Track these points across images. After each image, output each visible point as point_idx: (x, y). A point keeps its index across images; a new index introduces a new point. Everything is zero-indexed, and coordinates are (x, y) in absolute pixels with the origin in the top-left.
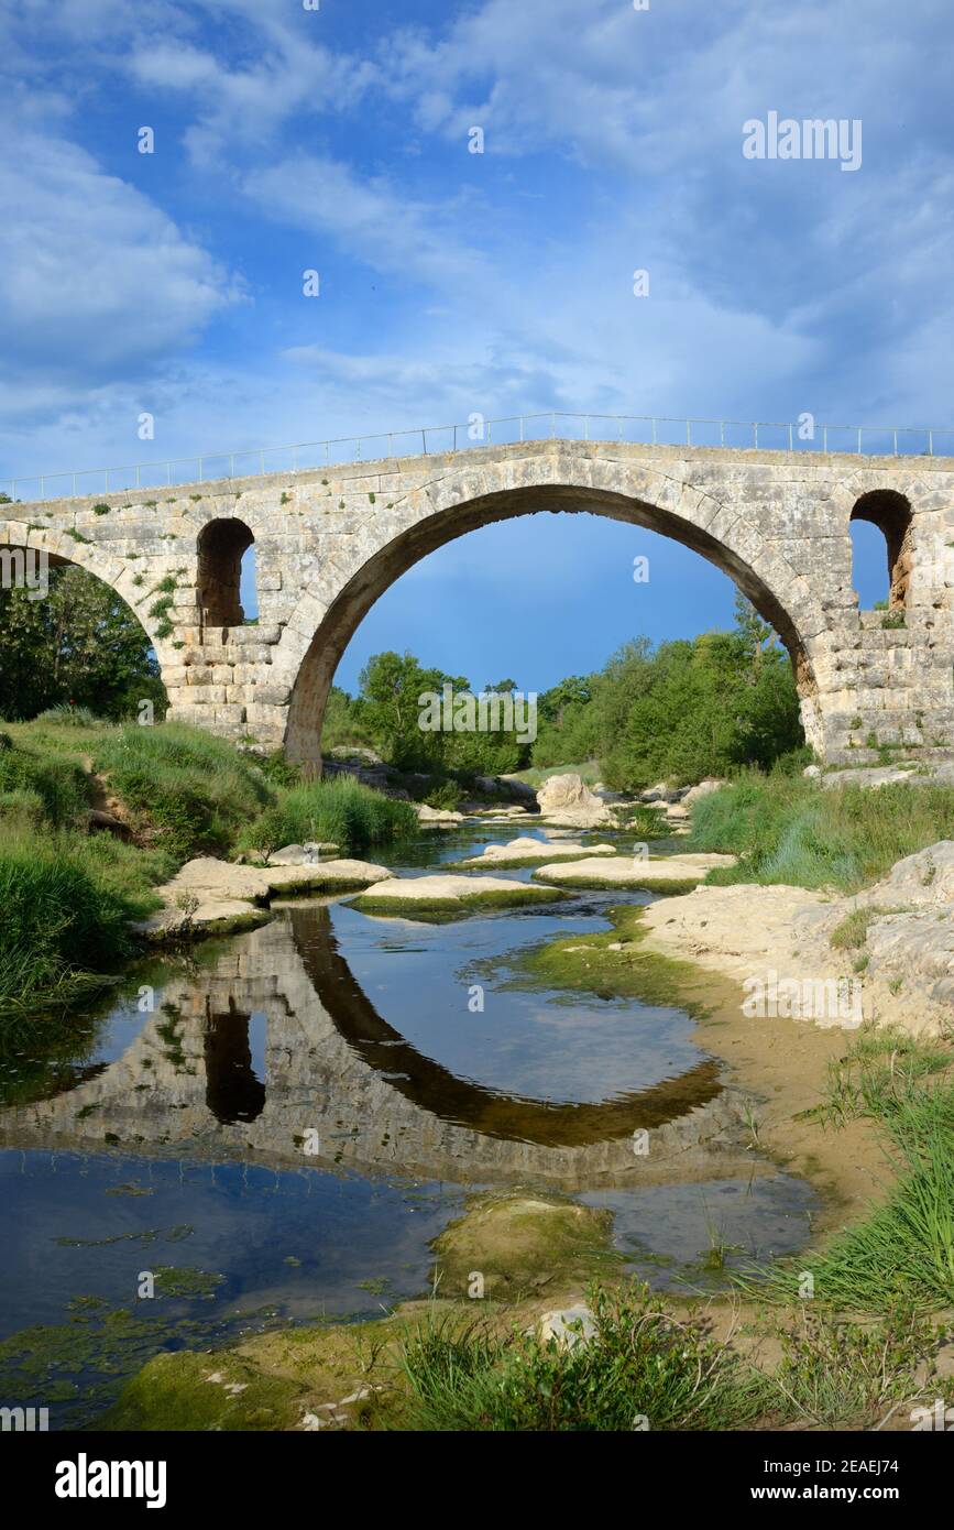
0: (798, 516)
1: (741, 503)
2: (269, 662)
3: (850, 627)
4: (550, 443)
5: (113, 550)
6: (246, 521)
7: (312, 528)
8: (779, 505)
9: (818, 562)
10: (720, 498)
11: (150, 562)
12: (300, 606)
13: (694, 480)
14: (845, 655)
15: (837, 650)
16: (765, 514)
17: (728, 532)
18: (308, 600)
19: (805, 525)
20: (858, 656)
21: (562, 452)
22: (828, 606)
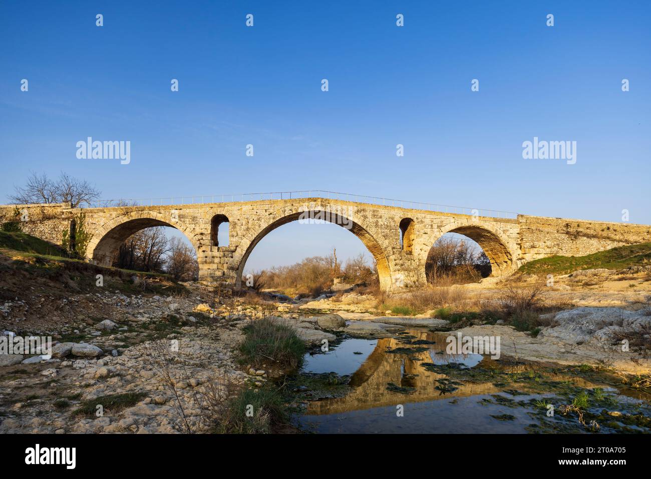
0: (386, 223)
1: (370, 219)
2: (232, 257)
3: (399, 254)
4: (318, 198)
5: (184, 221)
6: (227, 215)
7: (247, 219)
8: (381, 220)
9: (391, 236)
10: (365, 217)
11: (196, 226)
12: (242, 241)
13: (358, 212)
14: (397, 261)
15: (395, 260)
16: (377, 222)
17: (367, 227)
18: (245, 239)
19: (387, 226)
20: (401, 262)
21: (322, 201)
22: (393, 248)
